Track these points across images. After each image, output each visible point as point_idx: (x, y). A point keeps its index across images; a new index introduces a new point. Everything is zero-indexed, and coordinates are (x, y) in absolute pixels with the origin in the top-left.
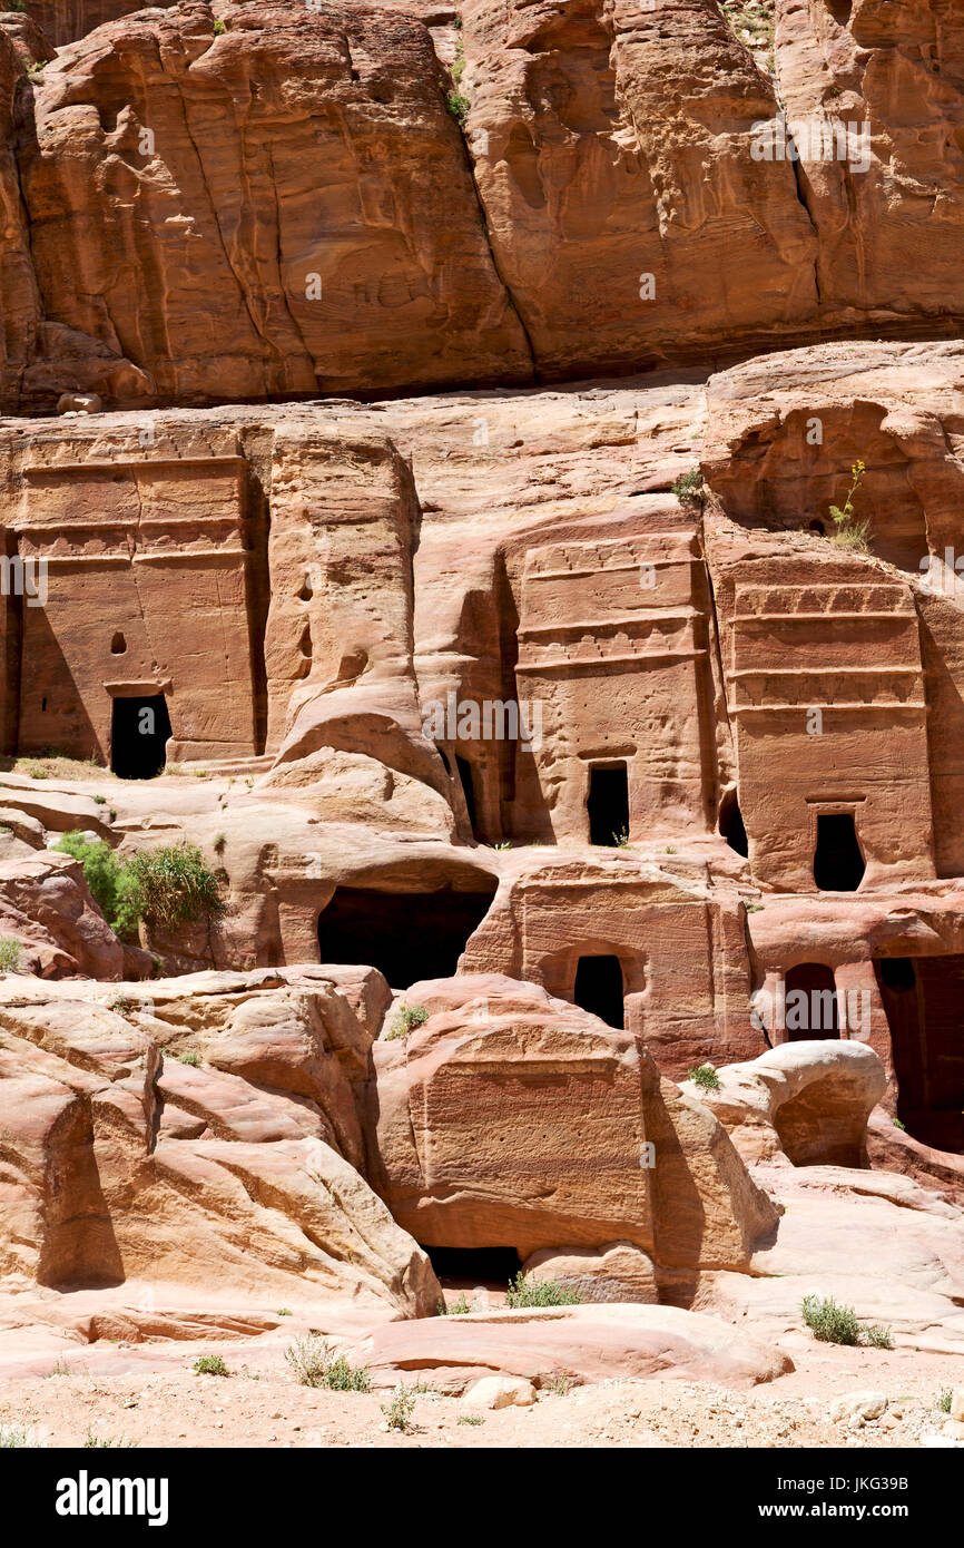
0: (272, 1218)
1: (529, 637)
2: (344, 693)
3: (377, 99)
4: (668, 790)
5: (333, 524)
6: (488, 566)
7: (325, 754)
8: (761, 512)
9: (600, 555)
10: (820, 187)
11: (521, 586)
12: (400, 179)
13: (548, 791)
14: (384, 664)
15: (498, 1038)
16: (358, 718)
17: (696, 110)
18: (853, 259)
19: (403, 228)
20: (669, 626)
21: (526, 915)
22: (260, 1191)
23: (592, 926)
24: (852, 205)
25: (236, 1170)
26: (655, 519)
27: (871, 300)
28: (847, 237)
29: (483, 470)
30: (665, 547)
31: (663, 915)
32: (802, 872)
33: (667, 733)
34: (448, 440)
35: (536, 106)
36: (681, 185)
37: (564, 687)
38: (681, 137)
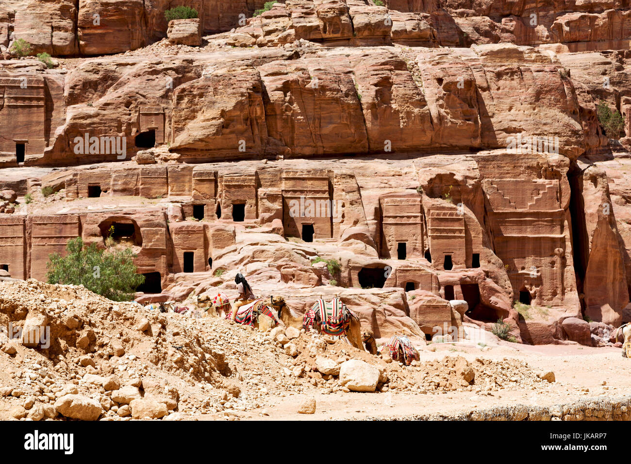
0: (405, 328)
1: (385, 217)
2: (353, 228)
3: (346, 97)
4: (414, 249)
5: (349, 192)
6: (378, 202)
7: (352, 240)
8: (432, 194)
9: (401, 201)
10: (435, 121)
11: (384, 206)
12: (349, 113)
13: (389, 247)
14: (362, 222)
15: (429, 301)
16: (359, 234)
17: (412, 103)
18: (439, 134)
19: (349, 123)
20: (415, 217)
21: (398, 274)
22: (403, 324)
23: (410, 277)
24: (441, 124)
25: (399, 321)
26: (412, 195)
27: (442, 142)
28: (439, 130)
29: (369, 178)
30: (415, 201)
31: (423, 275)
32: (442, 266)
33: (414, 238)
34: (360, 171)
35: (378, 99)
36: (407, 119)
37: (393, 227)
38: (408, 109)
